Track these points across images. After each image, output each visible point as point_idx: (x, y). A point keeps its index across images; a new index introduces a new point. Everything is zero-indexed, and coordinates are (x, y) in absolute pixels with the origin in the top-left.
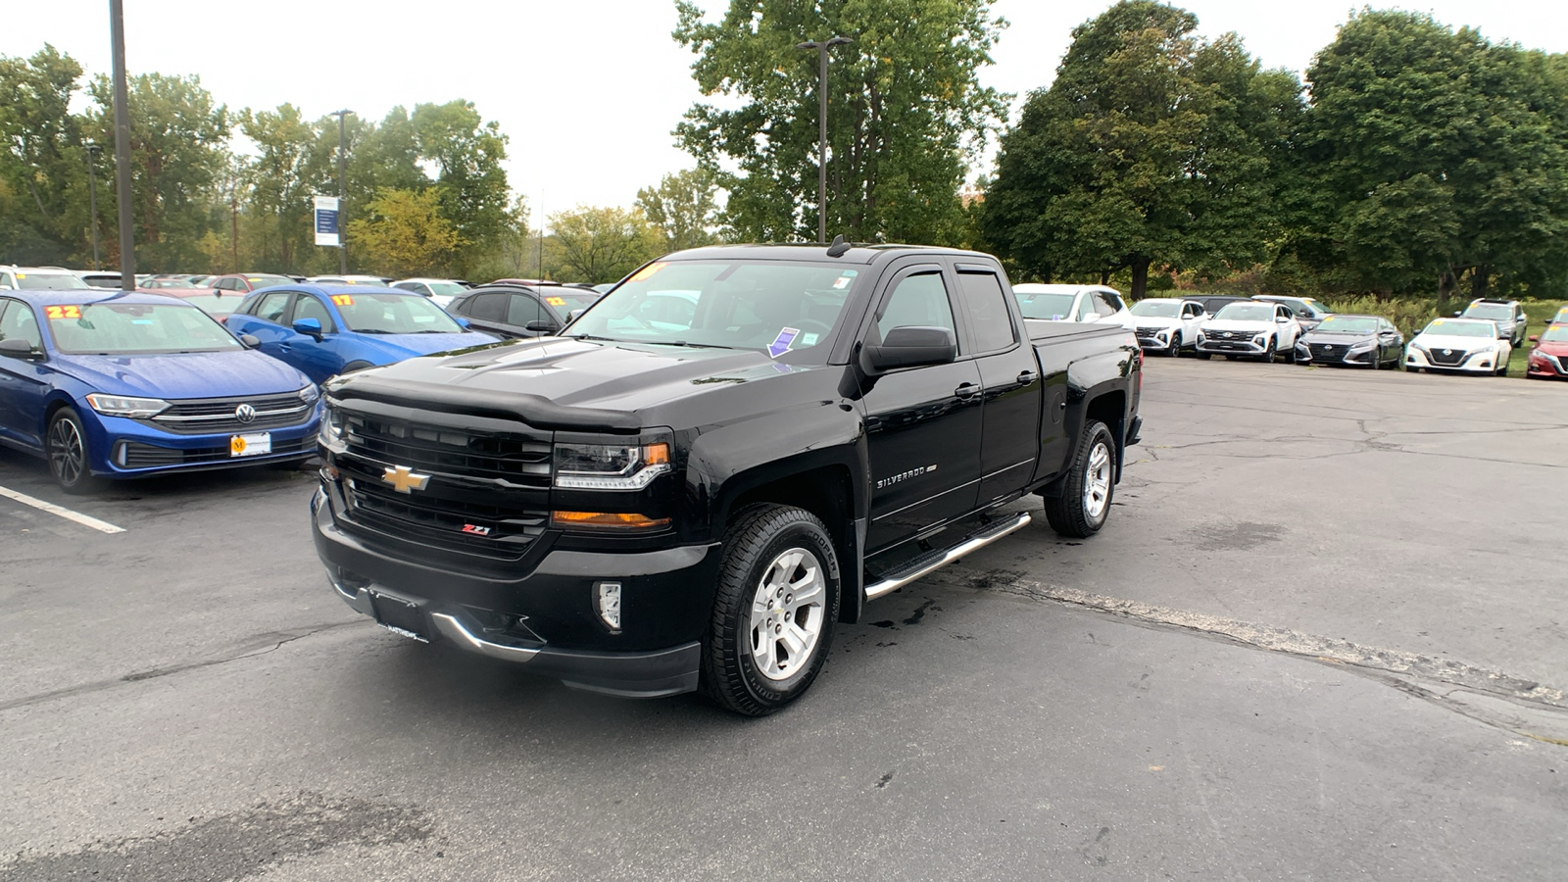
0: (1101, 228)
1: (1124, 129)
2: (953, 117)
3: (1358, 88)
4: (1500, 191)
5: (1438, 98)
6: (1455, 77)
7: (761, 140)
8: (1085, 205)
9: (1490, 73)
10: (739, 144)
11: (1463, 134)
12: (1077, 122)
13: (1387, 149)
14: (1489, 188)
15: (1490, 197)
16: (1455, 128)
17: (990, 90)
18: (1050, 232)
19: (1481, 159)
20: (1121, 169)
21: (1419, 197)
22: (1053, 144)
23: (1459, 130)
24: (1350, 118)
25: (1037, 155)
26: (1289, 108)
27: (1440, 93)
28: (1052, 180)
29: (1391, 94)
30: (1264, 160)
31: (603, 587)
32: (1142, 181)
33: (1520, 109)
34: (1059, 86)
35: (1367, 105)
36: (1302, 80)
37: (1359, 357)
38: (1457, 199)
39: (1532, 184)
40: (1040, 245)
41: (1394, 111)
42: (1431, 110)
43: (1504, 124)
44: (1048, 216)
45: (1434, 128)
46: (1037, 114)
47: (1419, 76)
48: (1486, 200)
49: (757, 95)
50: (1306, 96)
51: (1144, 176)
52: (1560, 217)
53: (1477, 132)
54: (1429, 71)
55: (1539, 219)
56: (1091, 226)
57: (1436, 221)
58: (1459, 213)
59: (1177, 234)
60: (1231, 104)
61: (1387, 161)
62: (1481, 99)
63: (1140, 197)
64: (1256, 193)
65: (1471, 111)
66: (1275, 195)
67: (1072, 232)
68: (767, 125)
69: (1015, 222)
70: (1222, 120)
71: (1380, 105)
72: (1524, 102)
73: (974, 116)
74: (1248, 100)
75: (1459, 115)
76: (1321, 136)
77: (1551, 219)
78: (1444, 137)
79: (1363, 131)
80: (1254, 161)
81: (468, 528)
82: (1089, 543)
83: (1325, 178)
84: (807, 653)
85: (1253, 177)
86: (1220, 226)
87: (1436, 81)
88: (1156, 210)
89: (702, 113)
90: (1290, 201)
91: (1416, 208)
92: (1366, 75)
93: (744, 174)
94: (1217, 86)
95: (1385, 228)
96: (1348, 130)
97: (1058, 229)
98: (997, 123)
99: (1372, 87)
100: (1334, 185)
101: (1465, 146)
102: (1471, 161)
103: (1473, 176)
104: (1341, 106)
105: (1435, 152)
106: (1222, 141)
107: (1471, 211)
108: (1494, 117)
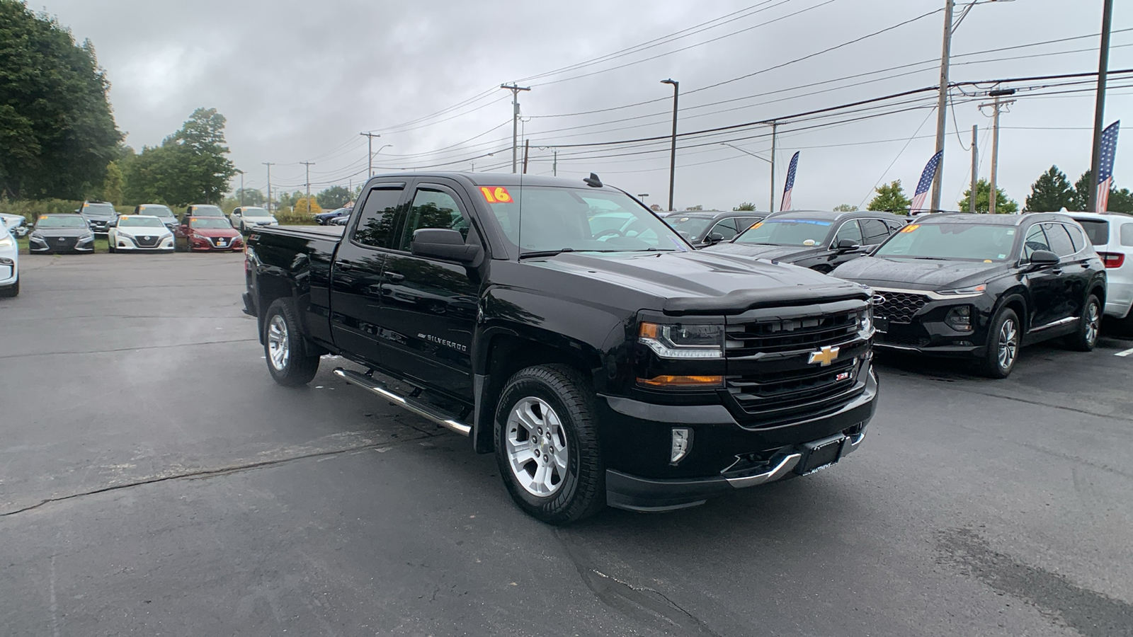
4: (66, 125)
5: (9, 49)
9: (41, 38)
11: (33, 80)
14: (56, 121)
15: (59, 128)
16: (27, 74)
19: (50, 100)
23: (30, 76)
27: (10, 46)
33: (67, 68)
39: (85, 122)
43: (61, 77)
45: (10, 72)
48: (56, 130)
52: (103, 146)
55: (93, 147)
57: (23, 143)
62: (40, 56)
72: (67, 63)
75: (27, 65)
77: (98, 147)
78: (19, 80)
91: (7, 131)
107: (46, 137)
108: (52, 71)
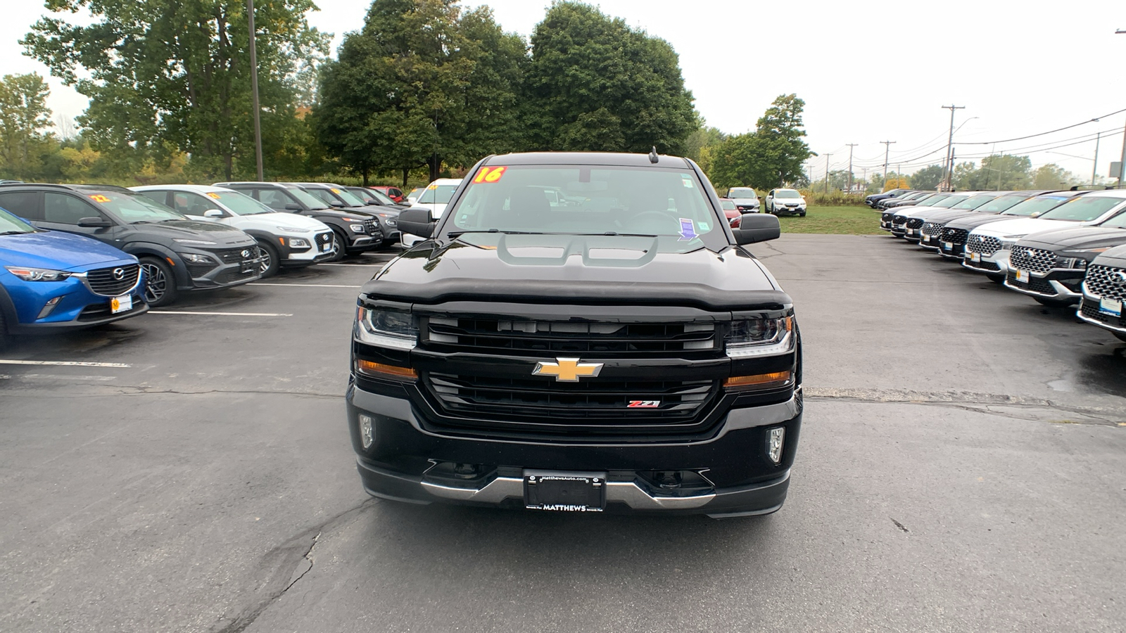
0: (412, 137)
1: (421, 67)
2: (285, 48)
3: (564, 51)
4: (644, 121)
5: (609, 61)
6: (616, 49)
7: (114, 57)
8: (398, 120)
9: (633, 48)
10: (93, 58)
11: (623, 85)
12: (386, 59)
13: (583, 91)
14: (637, 118)
15: (639, 124)
16: (619, 80)
17: (314, 30)
18: (374, 140)
19: (635, 100)
20: (422, 97)
21: (603, 123)
22: (369, 74)
23: (621, 82)
24: (560, 70)
25: (360, 82)
26: (520, 59)
27: (609, 58)
28: (373, 101)
29: (583, 56)
30: (512, 95)
32: (437, 105)
33: (649, 71)
34: (368, 31)
35: (571, 62)
36: (529, 43)
38: (623, 124)
39: (659, 117)
40: (368, 149)
41: (586, 67)
42: (605, 68)
43: (643, 80)
44: (372, 127)
45: (608, 80)
46: (353, 50)
47: (598, 46)
48: (637, 125)
49: (111, 14)
50: (530, 53)
51: (438, 102)
52: (672, 137)
53: (630, 84)
54: (603, 44)
55: (663, 138)
56: (404, 136)
57: (613, 138)
58: (623, 133)
59: (461, 143)
60: (490, 55)
61: (583, 99)
62: (630, 63)
63: (431, 115)
64: (509, 116)
65: (626, 71)
66: (519, 118)
67: (392, 140)
68: (120, 42)
69: (344, 131)
70: (484, 66)
71: (577, 63)
72: (650, 67)
73: (303, 48)
74: (499, 53)
75: (620, 73)
76: (544, 81)
77: (669, 138)
78: (614, 86)
79: (569, 79)
80: (507, 95)
81: (634, 404)
83: (548, 108)
85: (508, 105)
86: (488, 138)
87: (606, 50)
88: (443, 123)
89: (53, 26)
90: (529, 122)
91: (602, 129)
92: (568, 43)
93: (101, 83)
94: (480, 42)
95: (586, 141)
96: (560, 78)
97: (381, 137)
98: (321, 55)
99: (573, 51)
100: (556, 114)
101: (624, 92)
102: (628, 101)
103: (630, 111)
104: (555, 62)
105: (607, 96)
106: (486, 81)
107: (629, 132)
108: (638, 75)
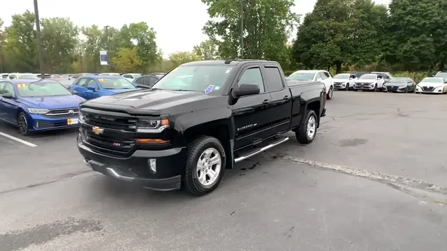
0: (327, 53)
1: (334, 23)
2: (283, 22)
3: (404, 9)
6: (434, 5)
7: (228, 31)
8: (322, 46)
10: (221, 32)
12: (320, 22)
13: (413, 27)
17: (294, 14)
18: (312, 55)
20: (333, 36)
21: (423, 41)
22: (313, 29)
24: (402, 18)
25: (309, 32)
26: (383, 16)
28: (313, 39)
29: (414, 11)
30: (376, 32)
31: (151, 160)
32: (339, 39)
34: (315, 11)
35: (407, 14)
36: (387, 7)
37: (401, 90)
38: (435, 41)
40: (309, 59)
41: (416, 15)
42: (427, 15)
44: (311, 50)
46: (308, 20)
47: (423, 5)
49: (226, 17)
50: (389, 12)
51: (340, 37)
53: (441, 21)
54: (426, 3)
56: (324, 53)
57: (428, 49)
59: (349, 55)
60: (365, 16)
61: (413, 31)
63: (338, 44)
64: (373, 42)
65: (439, 15)
66: (379, 42)
67: (319, 55)
68: (229, 26)
69: (302, 52)
70: (363, 20)
71: (411, 14)
73: (290, 21)
74: (371, 14)
76: (393, 24)
79: (405, 22)
80: (372, 32)
81: (115, 144)
82: (308, 145)
83: (394, 36)
84: (216, 178)
85: (373, 37)
86: (362, 52)
87: (428, 6)
88: (343, 48)
89: (211, 23)
90: (383, 44)
91: (422, 45)
92: (407, 5)
93: (223, 41)
94: (361, 10)
95: (411, 51)
96: (401, 22)
97: (314, 54)
98: (296, 23)
99: (409, 9)
100: (397, 39)
101: (436, 26)
102: (439, 30)
103: (440, 35)
104: (399, 15)
105: (428, 27)
106: (363, 27)
107: (439, 45)
